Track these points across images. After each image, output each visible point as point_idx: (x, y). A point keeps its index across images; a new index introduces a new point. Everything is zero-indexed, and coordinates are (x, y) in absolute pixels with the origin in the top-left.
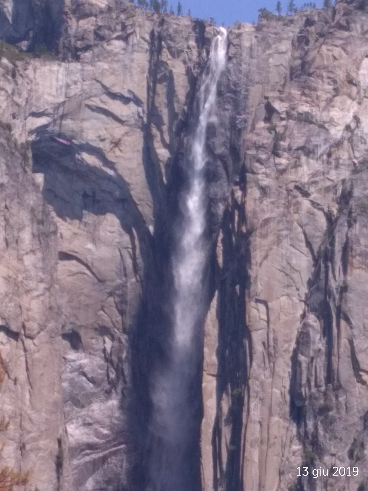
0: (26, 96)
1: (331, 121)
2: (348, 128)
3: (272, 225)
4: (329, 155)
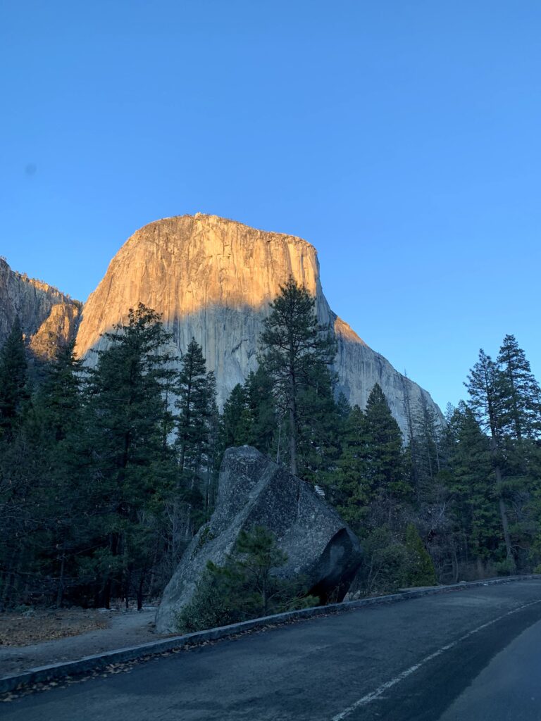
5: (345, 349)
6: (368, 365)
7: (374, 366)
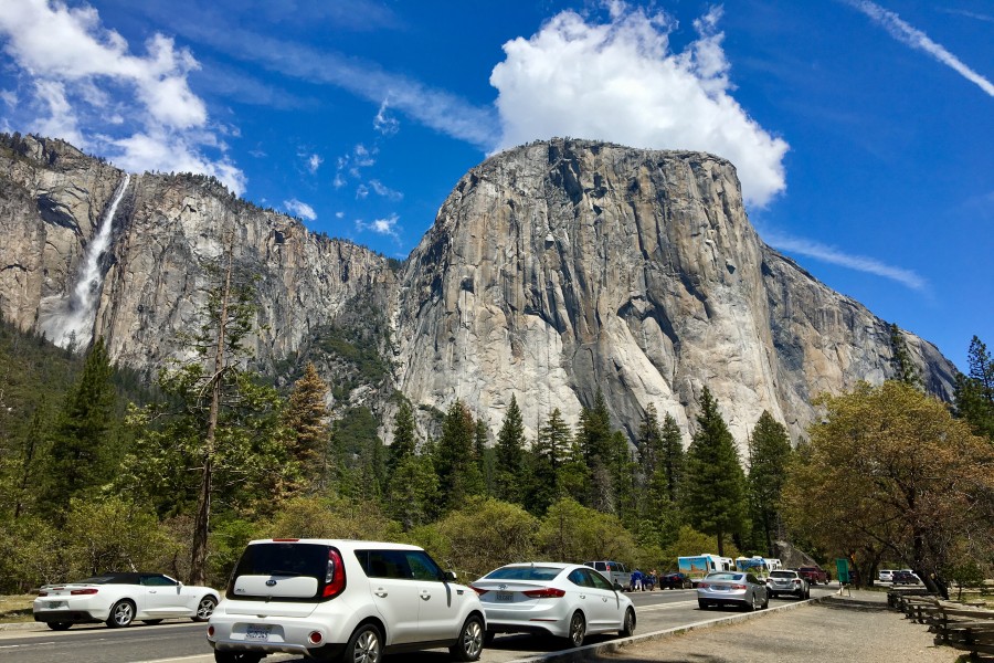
1: (170, 216)
2: (175, 220)
3: (140, 247)
4: (167, 227)
5: (790, 295)
6: (831, 314)
7: (841, 315)
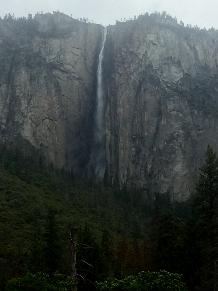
0: (49, 49)
1: (139, 53)
2: (144, 55)
3: (123, 84)
4: (139, 63)
